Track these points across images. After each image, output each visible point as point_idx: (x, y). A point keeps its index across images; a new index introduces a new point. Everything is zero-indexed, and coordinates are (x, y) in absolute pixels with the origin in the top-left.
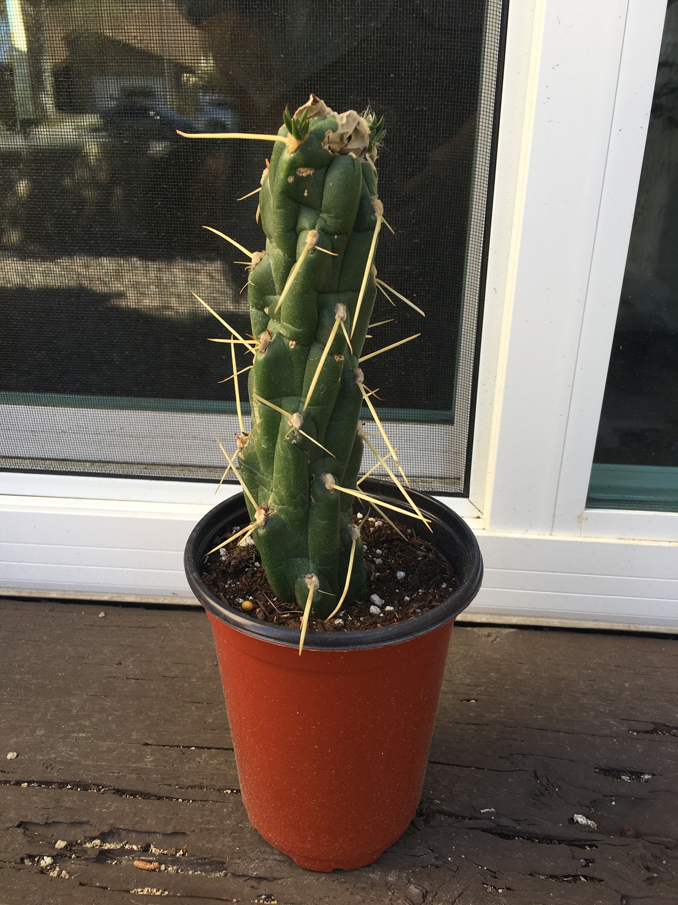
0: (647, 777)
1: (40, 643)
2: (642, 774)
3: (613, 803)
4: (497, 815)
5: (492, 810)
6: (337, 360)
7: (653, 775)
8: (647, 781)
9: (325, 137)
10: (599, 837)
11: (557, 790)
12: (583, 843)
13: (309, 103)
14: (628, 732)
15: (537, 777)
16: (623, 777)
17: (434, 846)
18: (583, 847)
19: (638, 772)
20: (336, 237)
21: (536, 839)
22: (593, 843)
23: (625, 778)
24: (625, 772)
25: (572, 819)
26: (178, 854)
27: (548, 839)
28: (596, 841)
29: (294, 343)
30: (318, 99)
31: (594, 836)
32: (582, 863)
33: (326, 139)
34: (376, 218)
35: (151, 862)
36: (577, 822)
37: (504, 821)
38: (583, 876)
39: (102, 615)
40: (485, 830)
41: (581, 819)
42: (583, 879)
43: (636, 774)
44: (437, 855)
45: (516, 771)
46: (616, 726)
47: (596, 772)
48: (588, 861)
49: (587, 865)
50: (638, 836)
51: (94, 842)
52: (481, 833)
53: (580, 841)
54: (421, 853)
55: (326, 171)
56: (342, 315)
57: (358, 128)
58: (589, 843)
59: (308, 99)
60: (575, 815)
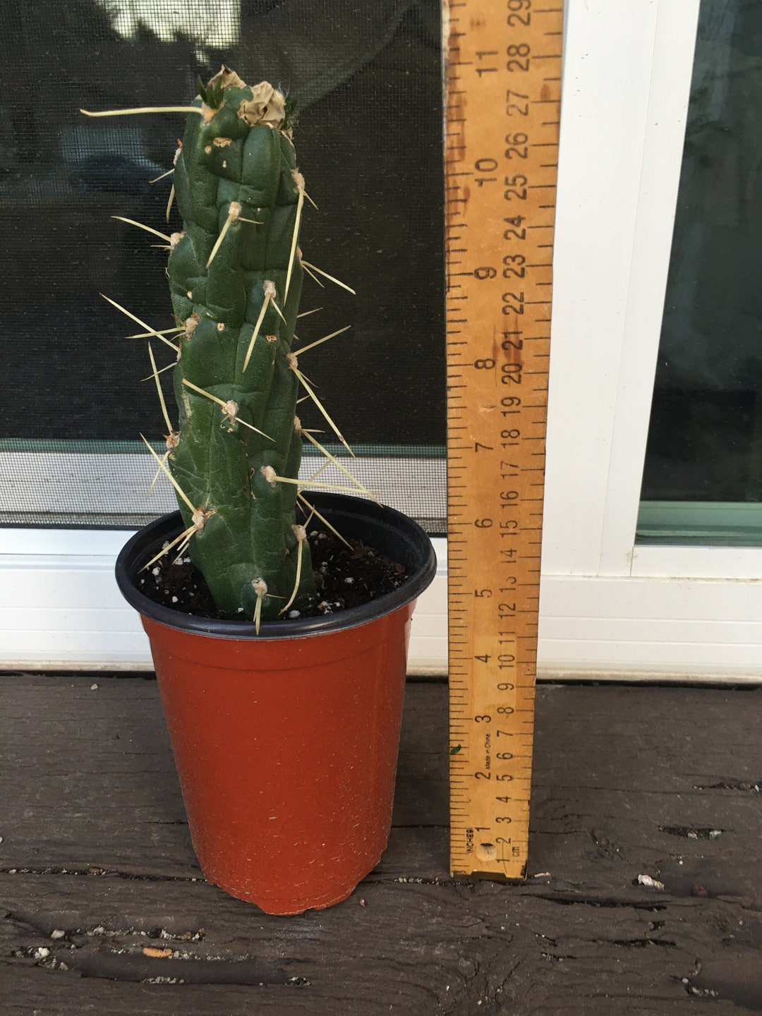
0: (716, 833)
1: (24, 719)
2: (710, 830)
3: (681, 863)
4: (554, 879)
5: (547, 874)
6: (270, 340)
7: (722, 831)
8: (717, 838)
9: (240, 107)
10: (668, 898)
11: (618, 850)
12: (650, 905)
13: (221, 73)
14: (693, 787)
15: (595, 839)
16: (690, 835)
17: (484, 915)
18: (650, 909)
19: (706, 829)
20: (259, 209)
21: (598, 903)
22: (661, 904)
23: (693, 835)
24: (691, 830)
25: (637, 880)
26: (193, 938)
27: (610, 903)
28: (664, 901)
29: (223, 325)
30: (229, 69)
31: (661, 898)
32: (650, 926)
33: (242, 109)
34: (298, 191)
35: (162, 949)
36: (643, 883)
37: (560, 886)
38: (652, 940)
39: (94, 687)
40: (541, 897)
41: (646, 880)
42: (651, 943)
43: (704, 832)
44: (488, 924)
45: (571, 833)
46: (679, 781)
47: (660, 831)
48: (657, 925)
49: (655, 928)
50: (711, 895)
51: (95, 930)
52: (535, 899)
53: (647, 903)
54: (470, 923)
55: (244, 142)
56: (271, 292)
57: (273, 100)
58: (657, 904)
59: (220, 69)
60: (640, 876)
